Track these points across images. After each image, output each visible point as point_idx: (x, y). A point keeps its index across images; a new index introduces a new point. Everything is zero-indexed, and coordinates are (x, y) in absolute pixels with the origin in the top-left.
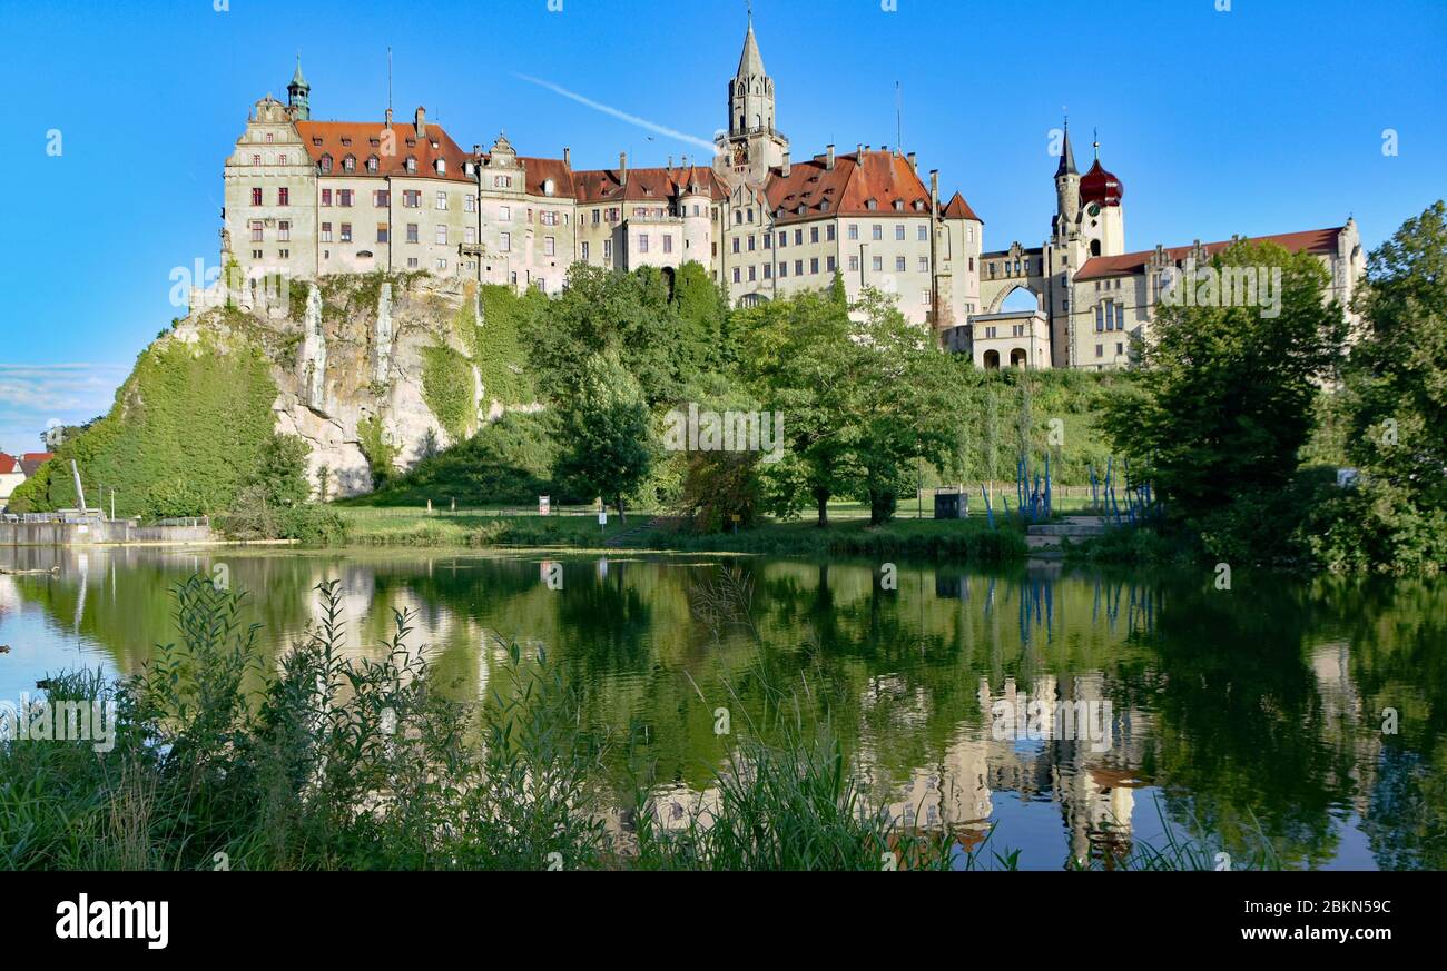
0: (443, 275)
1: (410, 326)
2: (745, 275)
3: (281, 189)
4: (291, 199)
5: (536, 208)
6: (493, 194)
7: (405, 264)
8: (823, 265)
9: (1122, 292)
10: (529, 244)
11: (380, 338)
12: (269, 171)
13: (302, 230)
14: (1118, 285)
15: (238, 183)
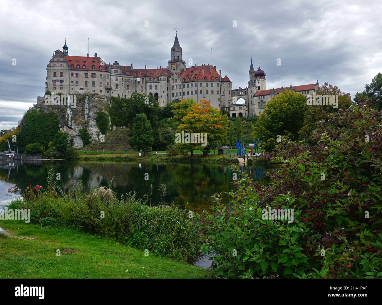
0: (101, 94)
1: (93, 107)
2: (175, 95)
3: (61, 73)
4: (63, 75)
5: (124, 78)
6: (114, 75)
7: (92, 91)
8: (194, 93)
9: (265, 99)
10: (123, 87)
11: (86, 110)
12: (58, 68)
13: (66, 83)
14: (264, 98)
15: (50, 71)
